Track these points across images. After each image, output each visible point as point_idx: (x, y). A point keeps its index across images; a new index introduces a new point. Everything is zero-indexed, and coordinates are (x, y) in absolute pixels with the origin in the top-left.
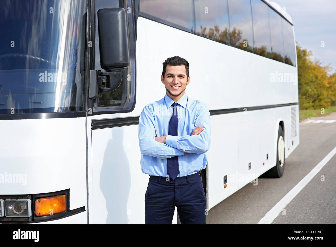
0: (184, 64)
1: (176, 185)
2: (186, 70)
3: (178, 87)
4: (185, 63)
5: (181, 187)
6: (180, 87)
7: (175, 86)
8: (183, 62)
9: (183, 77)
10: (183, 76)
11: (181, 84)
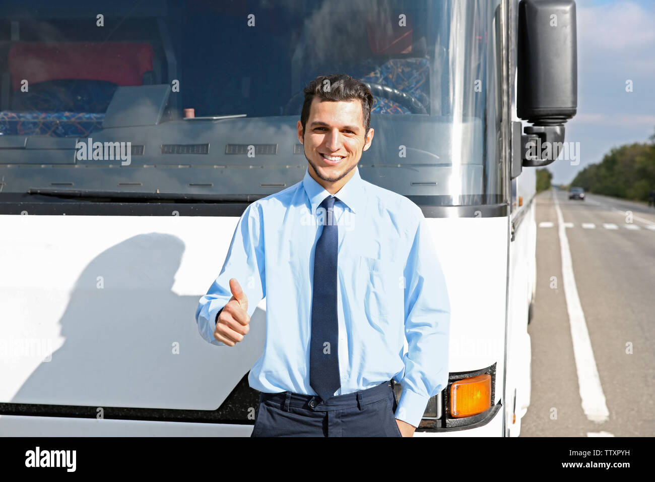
0: (359, 97)
1: (331, 415)
2: (363, 113)
3: (339, 158)
4: (363, 95)
5: (343, 420)
6: (343, 157)
7: (332, 156)
8: (357, 91)
9: (353, 133)
10: (353, 131)
11: (348, 150)
